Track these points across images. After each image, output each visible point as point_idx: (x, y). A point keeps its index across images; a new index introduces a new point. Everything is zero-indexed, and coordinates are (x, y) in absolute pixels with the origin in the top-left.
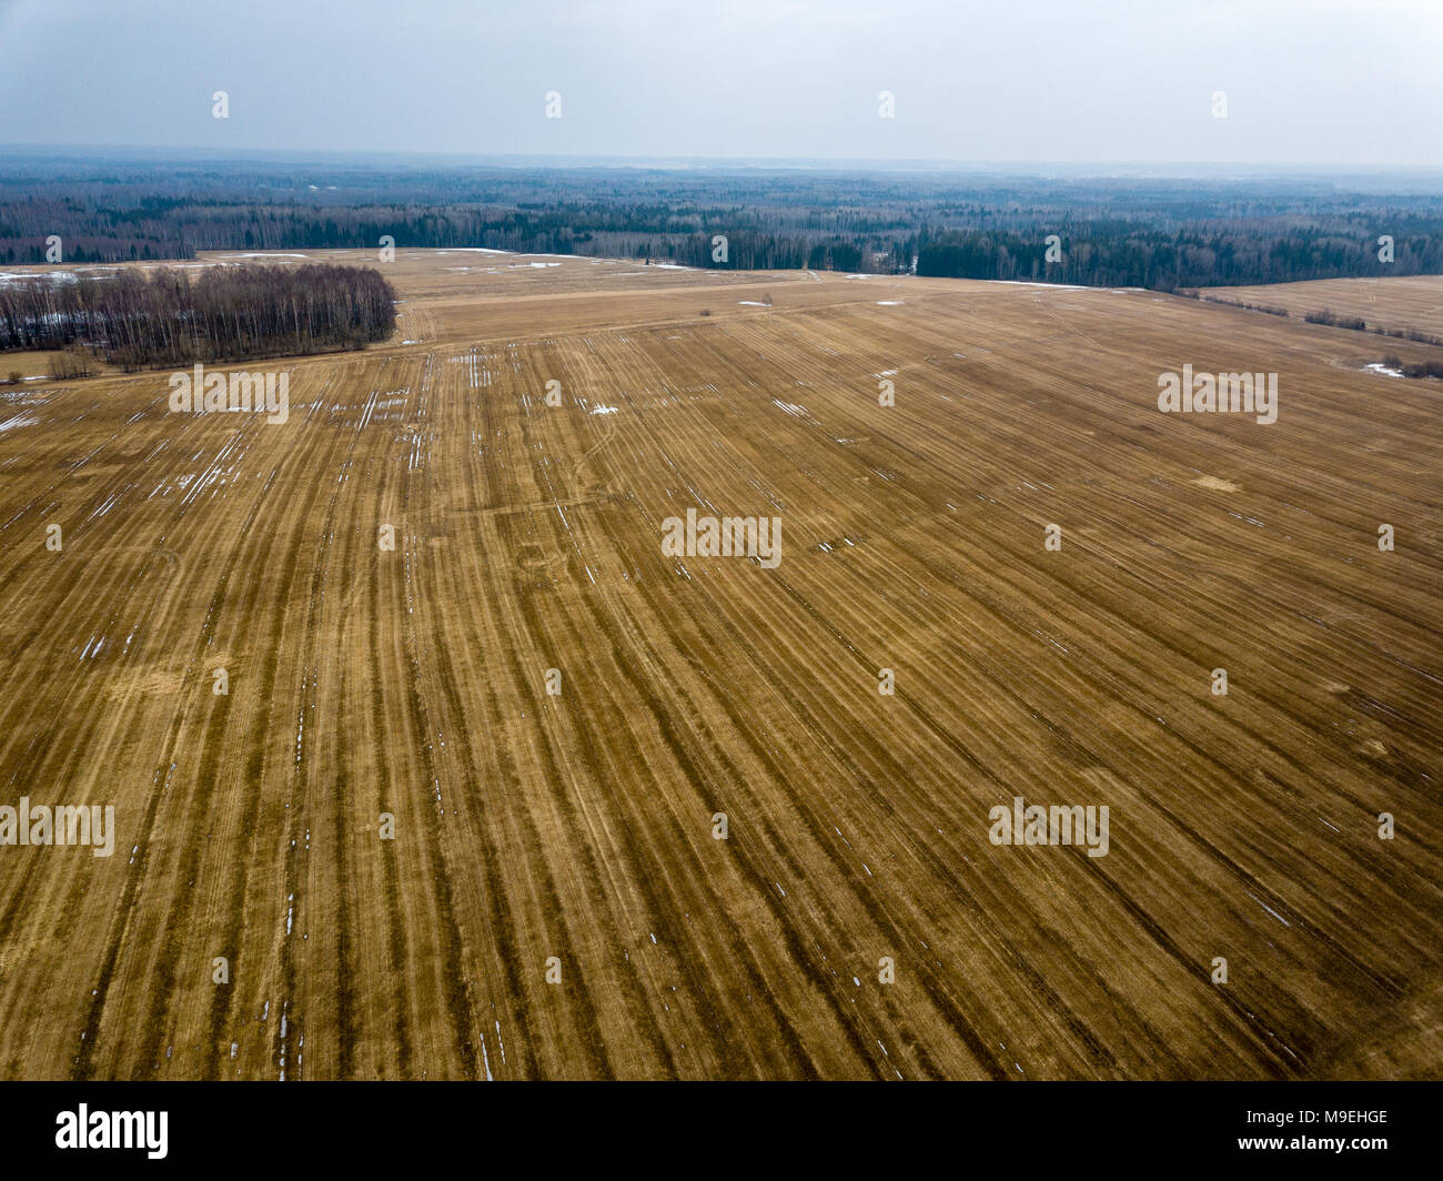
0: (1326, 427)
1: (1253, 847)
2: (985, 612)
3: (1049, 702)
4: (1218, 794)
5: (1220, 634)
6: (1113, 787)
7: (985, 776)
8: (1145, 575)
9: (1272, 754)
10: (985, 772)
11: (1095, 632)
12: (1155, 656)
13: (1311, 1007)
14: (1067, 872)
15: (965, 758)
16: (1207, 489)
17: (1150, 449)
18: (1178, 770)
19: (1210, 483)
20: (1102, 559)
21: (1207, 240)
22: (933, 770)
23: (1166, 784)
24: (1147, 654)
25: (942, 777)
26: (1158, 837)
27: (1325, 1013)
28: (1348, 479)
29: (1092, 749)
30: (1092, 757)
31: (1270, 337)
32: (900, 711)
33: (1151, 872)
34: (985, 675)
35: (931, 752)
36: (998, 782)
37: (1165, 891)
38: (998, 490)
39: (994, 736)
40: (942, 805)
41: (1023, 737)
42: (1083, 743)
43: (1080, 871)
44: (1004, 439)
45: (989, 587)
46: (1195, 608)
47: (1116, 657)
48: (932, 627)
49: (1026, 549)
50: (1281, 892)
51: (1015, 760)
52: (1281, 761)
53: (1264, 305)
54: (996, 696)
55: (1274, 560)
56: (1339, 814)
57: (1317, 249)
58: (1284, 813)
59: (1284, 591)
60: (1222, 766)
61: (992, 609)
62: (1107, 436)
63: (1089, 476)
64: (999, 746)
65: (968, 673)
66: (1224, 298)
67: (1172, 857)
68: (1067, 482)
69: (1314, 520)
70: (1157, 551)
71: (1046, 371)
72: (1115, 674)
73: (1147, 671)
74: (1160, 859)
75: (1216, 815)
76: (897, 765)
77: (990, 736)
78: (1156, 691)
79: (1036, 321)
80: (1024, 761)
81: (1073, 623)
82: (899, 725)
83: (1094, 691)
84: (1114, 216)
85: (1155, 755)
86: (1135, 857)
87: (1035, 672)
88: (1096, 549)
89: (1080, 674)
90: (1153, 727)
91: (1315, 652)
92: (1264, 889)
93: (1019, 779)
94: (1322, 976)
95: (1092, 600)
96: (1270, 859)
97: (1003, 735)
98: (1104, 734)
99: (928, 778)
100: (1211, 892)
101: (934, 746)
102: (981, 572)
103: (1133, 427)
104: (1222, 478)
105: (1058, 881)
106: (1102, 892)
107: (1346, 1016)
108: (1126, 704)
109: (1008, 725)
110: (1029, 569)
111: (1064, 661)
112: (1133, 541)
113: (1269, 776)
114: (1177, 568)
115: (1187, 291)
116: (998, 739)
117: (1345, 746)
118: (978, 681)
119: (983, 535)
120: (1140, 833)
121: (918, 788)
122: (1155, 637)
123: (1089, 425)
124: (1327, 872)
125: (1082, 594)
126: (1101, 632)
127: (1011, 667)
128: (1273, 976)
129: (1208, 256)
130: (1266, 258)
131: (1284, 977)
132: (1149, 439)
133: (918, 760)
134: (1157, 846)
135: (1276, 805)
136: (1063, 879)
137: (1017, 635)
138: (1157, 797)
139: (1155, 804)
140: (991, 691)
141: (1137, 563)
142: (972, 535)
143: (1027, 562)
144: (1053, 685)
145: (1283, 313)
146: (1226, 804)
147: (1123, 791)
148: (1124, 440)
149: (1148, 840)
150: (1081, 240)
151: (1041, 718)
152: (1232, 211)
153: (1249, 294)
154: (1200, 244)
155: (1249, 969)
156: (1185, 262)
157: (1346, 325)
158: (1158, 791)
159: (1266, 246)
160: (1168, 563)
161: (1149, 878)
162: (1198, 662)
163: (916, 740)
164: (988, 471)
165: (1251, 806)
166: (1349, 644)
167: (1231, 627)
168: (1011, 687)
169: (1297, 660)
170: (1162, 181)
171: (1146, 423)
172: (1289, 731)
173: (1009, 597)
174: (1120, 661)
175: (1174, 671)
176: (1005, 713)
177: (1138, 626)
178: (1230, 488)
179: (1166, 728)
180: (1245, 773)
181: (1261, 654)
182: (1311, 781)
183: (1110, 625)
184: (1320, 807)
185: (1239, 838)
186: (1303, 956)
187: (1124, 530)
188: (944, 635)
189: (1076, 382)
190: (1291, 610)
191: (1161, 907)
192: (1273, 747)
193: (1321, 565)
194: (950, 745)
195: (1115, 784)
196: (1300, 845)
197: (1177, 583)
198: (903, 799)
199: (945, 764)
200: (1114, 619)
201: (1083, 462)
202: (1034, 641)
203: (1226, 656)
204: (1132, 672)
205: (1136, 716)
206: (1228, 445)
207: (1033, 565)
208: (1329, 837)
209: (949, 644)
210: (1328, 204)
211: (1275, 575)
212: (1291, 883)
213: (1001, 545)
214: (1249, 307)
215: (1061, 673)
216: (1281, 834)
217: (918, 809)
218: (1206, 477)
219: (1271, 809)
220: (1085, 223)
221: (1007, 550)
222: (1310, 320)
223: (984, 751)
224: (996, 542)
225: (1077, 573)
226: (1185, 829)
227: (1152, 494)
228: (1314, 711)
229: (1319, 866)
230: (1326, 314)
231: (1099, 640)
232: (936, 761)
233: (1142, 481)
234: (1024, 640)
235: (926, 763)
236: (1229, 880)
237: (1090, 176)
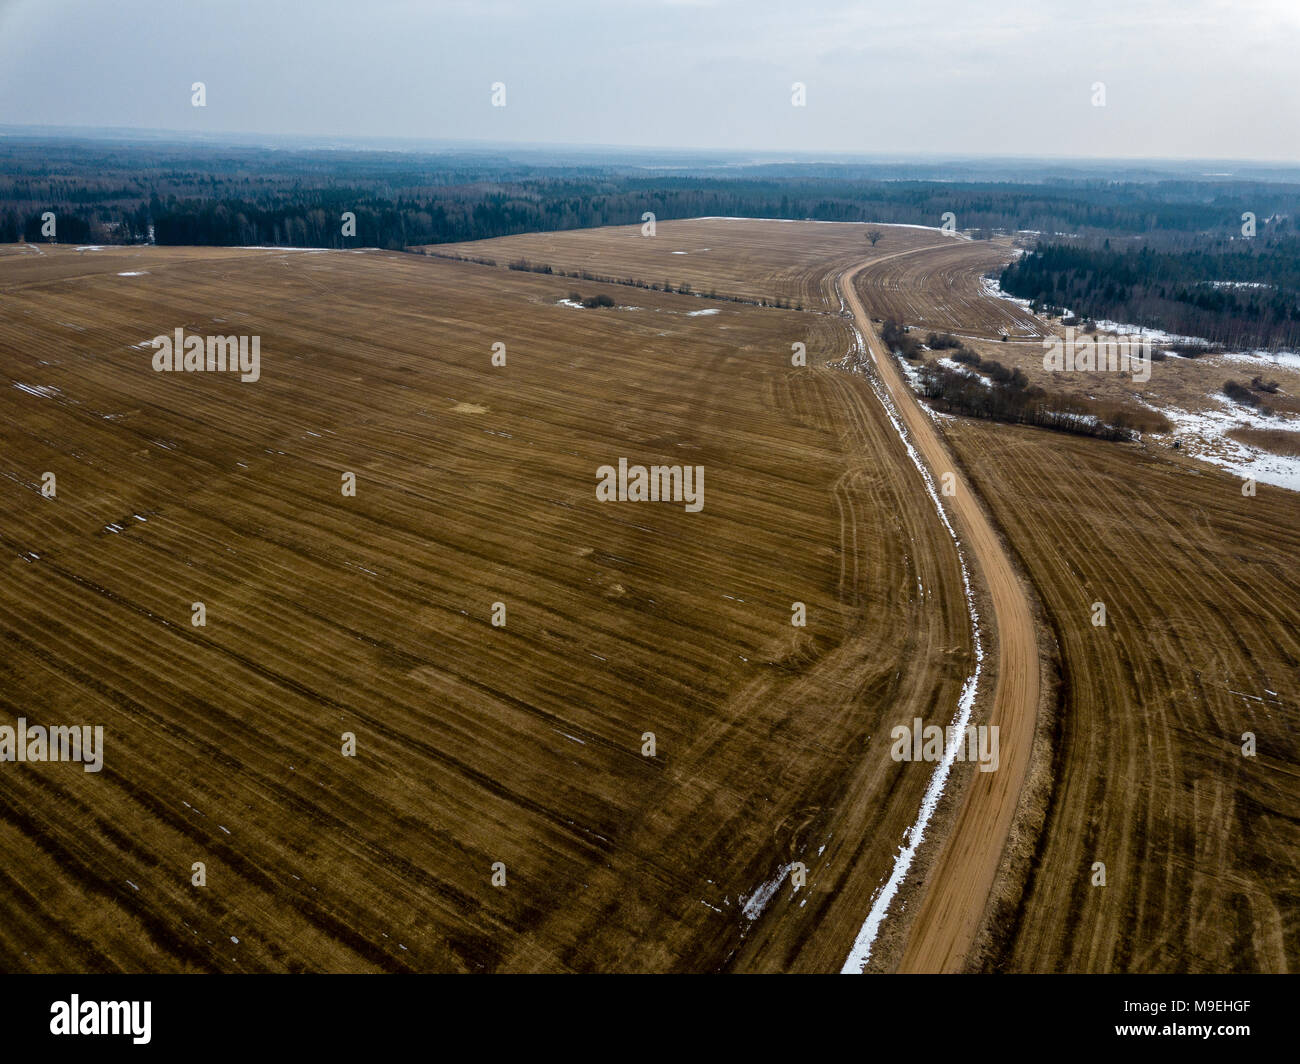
0: (540, 353)
1: (550, 693)
2: (296, 556)
3: (369, 622)
4: (518, 659)
5: (498, 531)
6: (437, 680)
7: (324, 704)
8: (429, 494)
9: (551, 615)
10: (324, 701)
11: (397, 552)
12: (450, 560)
13: (610, 799)
14: (412, 763)
15: (304, 694)
16: (463, 414)
17: (411, 387)
18: (485, 650)
19: (465, 408)
20: (390, 487)
21: (423, 205)
22: (274, 714)
23: (479, 663)
24: (443, 560)
25: (283, 718)
26: (479, 708)
27: (620, 799)
28: (563, 391)
29: (415, 654)
30: (415, 659)
31: (485, 283)
32: (228, 670)
33: (479, 739)
34: (306, 613)
35: (269, 698)
36: (338, 706)
37: (493, 751)
38: (285, 442)
39: (325, 666)
40: (288, 744)
41: (352, 659)
42: (405, 650)
43: (424, 759)
44: (281, 394)
45: (294, 533)
46: (474, 514)
47: (418, 569)
48: (247, 582)
49: (322, 492)
50: (574, 720)
51: (349, 682)
52: (557, 618)
53: (477, 257)
54: (321, 629)
55: (524, 463)
56: (603, 647)
57: (506, 210)
58: (567, 658)
59: (536, 486)
60: (518, 636)
61: (302, 552)
62: (373, 380)
63: (365, 417)
64: (332, 674)
65: (291, 616)
66: (446, 253)
67: (492, 721)
68: (347, 425)
69: (546, 426)
70: (435, 473)
71: (306, 327)
72: (420, 583)
73: (446, 575)
74: (484, 726)
75: (519, 676)
76: (235, 721)
77: (322, 668)
78: (455, 589)
79: (287, 283)
80: (358, 681)
81: (376, 548)
82: (231, 683)
83: (406, 603)
84: (340, 184)
85: (465, 642)
86: (465, 730)
87: (352, 600)
88: (383, 480)
89: (391, 591)
90: (459, 620)
91: (567, 529)
92: (564, 722)
93: (355, 697)
94: (613, 773)
95: (389, 525)
96: (563, 697)
97: (334, 663)
98: (421, 637)
99: (270, 724)
100: (527, 738)
101: (270, 692)
102: (284, 520)
103: (393, 369)
104: (473, 403)
105: (406, 774)
106: (445, 770)
107: (634, 796)
108: (435, 606)
109: (337, 653)
110: (328, 508)
111: (376, 583)
112: (413, 467)
113: (551, 633)
114: (453, 483)
115: (414, 249)
116: (330, 668)
117: (598, 595)
118: (300, 621)
119: (278, 486)
120: (465, 711)
121: (261, 736)
122: (447, 544)
123: (356, 372)
124: (602, 693)
125: (380, 522)
126: (401, 550)
127: (330, 600)
128: (581, 786)
129: (425, 218)
130: (471, 218)
131: (588, 783)
132: (410, 378)
133: (257, 710)
134: (480, 717)
135: (560, 654)
136: (411, 770)
137: (329, 571)
138: (472, 676)
139: (472, 683)
140: (314, 627)
141: (420, 486)
142: (268, 488)
143: (326, 503)
144: (370, 607)
145: (492, 264)
146: (525, 665)
147: (445, 680)
148: (388, 381)
149: (472, 713)
150: (314, 207)
151: (365, 639)
152: (436, 180)
153: (463, 249)
154: (417, 208)
155: (564, 788)
156: (408, 223)
157: (538, 270)
158: (474, 672)
159: (469, 209)
160: (446, 481)
161: (479, 745)
162: (484, 557)
163: (251, 691)
164: (271, 427)
165: (543, 660)
166: (587, 516)
167: (504, 523)
168: (331, 617)
169: (555, 538)
170: (375, 154)
171: (404, 365)
172: (559, 594)
173: (314, 539)
174: (422, 571)
175: (467, 569)
176: (332, 643)
177: (431, 539)
178: (481, 410)
179: (470, 617)
180: (534, 636)
181: (529, 540)
182: (581, 628)
183: (407, 543)
184: (590, 646)
185: (539, 689)
186: (598, 763)
187: (403, 459)
188: (260, 587)
189: (335, 335)
190: (543, 499)
191: (492, 764)
192: (551, 610)
193: (558, 461)
194: (285, 686)
195: (437, 676)
196: (582, 679)
197: (456, 496)
198: (250, 750)
199: (284, 705)
200: (410, 537)
201: (355, 405)
202: (345, 572)
203: (503, 547)
204: (434, 578)
205: (445, 615)
206: (472, 375)
207: (330, 504)
208: (600, 667)
209: (266, 594)
210: (507, 174)
211: (528, 475)
212: (581, 711)
213: (297, 492)
214: (466, 260)
215: (375, 594)
216: (568, 675)
217: (264, 754)
218: (461, 404)
219: (557, 658)
220: (315, 191)
221: (304, 495)
222: (513, 267)
223: (316, 681)
224: (292, 491)
225: (371, 504)
226: (499, 695)
227: (423, 425)
228: (573, 573)
229: (596, 690)
230: (523, 262)
231: (401, 558)
232: (274, 706)
233: (411, 415)
234: (336, 573)
235: (266, 710)
236: (538, 724)
237: (310, 148)
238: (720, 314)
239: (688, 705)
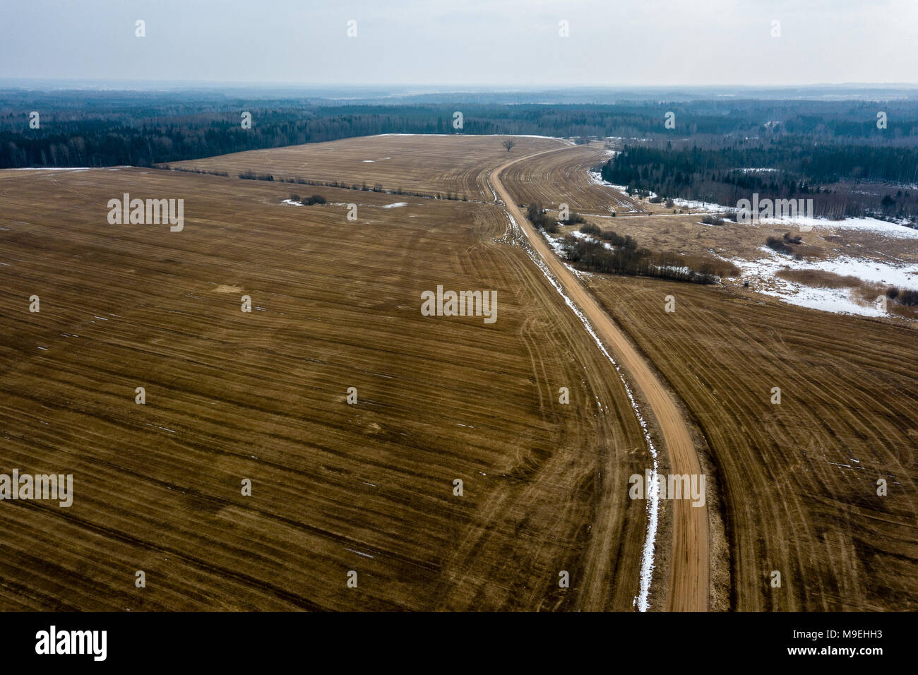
0: (276, 242)
1: (337, 518)
2: (103, 423)
3: (176, 473)
4: (305, 492)
5: (267, 387)
6: (242, 516)
7: (148, 549)
8: (207, 361)
9: (325, 453)
10: (148, 546)
11: (188, 411)
12: (234, 414)
13: (403, 602)
14: (233, 592)
15: (126, 541)
16: (223, 294)
17: (178, 275)
18: (277, 487)
19: (224, 289)
20: (174, 358)
21: (163, 130)
22: (105, 563)
23: (274, 499)
24: (229, 415)
25: (114, 566)
26: (282, 537)
27: (410, 601)
28: (300, 271)
29: (219, 496)
30: (220, 501)
31: (223, 190)
32: (58, 528)
33: (286, 564)
34: (120, 470)
35: (98, 549)
36: (160, 549)
37: (300, 573)
38: (77, 327)
39: (144, 515)
40: (122, 588)
41: (166, 507)
42: (210, 493)
43: (242, 587)
44: (66, 287)
45: (97, 403)
46: (247, 374)
47: (209, 424)
48: (62, 448)
49: (116, 366)
50: (360, 538)
51: (166, 526)
52: (331, 455)
53: (213, 170)
54: (134, 484)
55: (280, 330)
56: (372, 476)
57: (231, 133)
58: (345, 487)
59: (292, 348)
60: (301, 473)
61: (107, 418)
62: (145, 271)
63: (143, 302)
64: (151, 522)
65: (106, 474)
66: (187, 168)
67: (294, 547)
68: (128, 309)
69: (292, 300)
70: (209, 343)
71: (80, 231)
72: (214, 436)
73: (233, 427)
74: (288, 552)
75: (309, 506)
76: (70, 573)
77: (141, 517)
78: (243, 438)
79: (59, 196)
80: (174, 525)
81: (170, 410)
82: (61, 540)
83: (203, 453)
84: (91, 117)
85: (259, 482)
86: (273, 558)
87: (157, 455)
88: (167, 352)
89: (189, 444)
90: (251, 464)
91: (321, 380)
92: (353, 541)
93: (175, 540)
94: (401, 580)
95: (178, 389)
96: (348, 521)
97: (150, 512)
98: (222, 481)
99: (102, 572)
100: (326, 558)
101: (98, 544)
102: (87, 392)
103: (160, 262)
104: (231, 285)
105: (230, 603)
106: (262, 595)
107: (422, 598)
108: (228, 454)
109: (152, 503)
110: (124, 380)
111: (175, 439)
112: (190, 340)
113: (329, 468)
114: (225, 351)
115: (161, 165)
116: (148, 516)
117: (359, 433)
118: (116, 478)
119: (78, 364)
120: (270, 541)
121: (96, 584)
122: (229, 401)
123: (129, 266)
124: (379, 514)
125: (171, 387)
126: (193, 410)
127: (137, 457)
128: (377, 595)
129: (167, 141)
130: (204, 141)
131: (382, 591)
132: (174, 268)
133: (89, 561)
134: (283, 544)
135: (339, 485)
136: (233, 598)
137: (134, 432)
138: (271, 510)
139: (272, 516)
140: (129, 482)
141: (197, 354)
142: (68, 366)
143: (120, 375)
144: (174, 460)
145: (226, 175)
146: (313, 497)
147: (248, 516)
148: (159, 271)
149: (277, 543)
150: (74, 135)
151: (175, 488)
152: (170, 112)
153: (201, 164)
154: (160, 134)
155: (364, 598)
156: (153, 146)
157: (261, 178)
158: (271, 506)
159: (201, 133)
160: (219, 349)
161: (287, 569)
162: (262, 410)
163: (80, 545)
164: (63, 314)
165: (326, 491)
166: (338, 370)
167: (272, 380)
168: (142, 473)
169: (316, 389)
170: (116, 93)
171: (168, 258)
172: (330, 436)
173: (116, 406)
174: (213, 426)
175: (250, 421)
176: (146, 494)
177: (216, 398)
179: (259, 461)
180: (315, 472)
181: (295, 392)
182: (351, 461)
183: (197, 403)
184: (362, 476)
185: (328, 516)
186: (388, 573)
187: (181, 333)
188: (75, 452)
189: (107, 236)
190: (301, 359)
191: (301, 585)
192: (324, 449)
193: (307, 326)
194: (111, 537)
195: (243, 514)
196: (360, 504)
197: (229, 361)
198: (88, 598)
199: (113, 554)
200: (197, 398)
201: (133, 293)
202: (147, 432)
203: (276, 400)
204: (224, 431)
205: (238, 461)
206: (228, 263)
207: (126, 376)
208: (372, 492)
209: (81, 457)
210: (226, 106)
211: (284, 340)
212: (365, 530)
213: (96, 368)
214: (204, 173)
215: (175, 449)
216: (348, 502)
217: (101, 600)
218: (220, 286)
219: (337, 489)
220: (71, 122)
221: (101, 370)
222: (242, 177)
223: (138, 530)
224: (91, 367)
225: (160, 373)
226: (296, 524)
227: (191, 304)
228: (336, 417)
229: (374, 512)
230: (250, 173)
231: (193, 416)
232: (103, 555)
233: (181, 297)
234: (140, 434)
235: (97, 560)
236: (332, 545)
237: (61, 89)
238: (408, 206)
239: (448, 516)
